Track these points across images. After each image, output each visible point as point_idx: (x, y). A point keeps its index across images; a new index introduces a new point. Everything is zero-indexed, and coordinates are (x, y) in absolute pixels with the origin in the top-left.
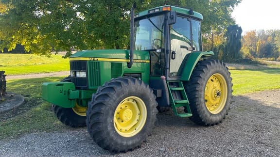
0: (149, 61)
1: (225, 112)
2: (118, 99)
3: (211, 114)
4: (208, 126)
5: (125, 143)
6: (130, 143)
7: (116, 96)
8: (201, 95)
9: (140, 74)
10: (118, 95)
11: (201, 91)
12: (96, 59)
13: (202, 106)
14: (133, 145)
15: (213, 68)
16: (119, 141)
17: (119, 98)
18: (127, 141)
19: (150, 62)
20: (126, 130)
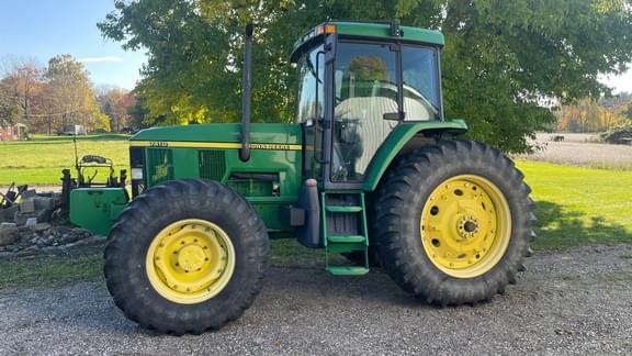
0: (300, 147)
1: (501, 275)
2: (154, 223)
3: (446, 278)
4: (437, 304)
5: (172, 315)
6: (186, 316)
7: (148, 217)
8: (405, 226)
9: (277, 174)
10: (155, 215)
11: (407, 216)
12: (164, 144)
13: (409, 254)
14: (194, 321)
15: (448, 161)
16: (159, 309)
17: (157, 220)
18: (178, 312)
19: (304, 148)
20: (188, 290)
